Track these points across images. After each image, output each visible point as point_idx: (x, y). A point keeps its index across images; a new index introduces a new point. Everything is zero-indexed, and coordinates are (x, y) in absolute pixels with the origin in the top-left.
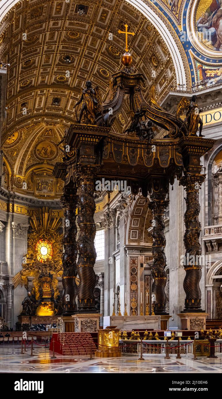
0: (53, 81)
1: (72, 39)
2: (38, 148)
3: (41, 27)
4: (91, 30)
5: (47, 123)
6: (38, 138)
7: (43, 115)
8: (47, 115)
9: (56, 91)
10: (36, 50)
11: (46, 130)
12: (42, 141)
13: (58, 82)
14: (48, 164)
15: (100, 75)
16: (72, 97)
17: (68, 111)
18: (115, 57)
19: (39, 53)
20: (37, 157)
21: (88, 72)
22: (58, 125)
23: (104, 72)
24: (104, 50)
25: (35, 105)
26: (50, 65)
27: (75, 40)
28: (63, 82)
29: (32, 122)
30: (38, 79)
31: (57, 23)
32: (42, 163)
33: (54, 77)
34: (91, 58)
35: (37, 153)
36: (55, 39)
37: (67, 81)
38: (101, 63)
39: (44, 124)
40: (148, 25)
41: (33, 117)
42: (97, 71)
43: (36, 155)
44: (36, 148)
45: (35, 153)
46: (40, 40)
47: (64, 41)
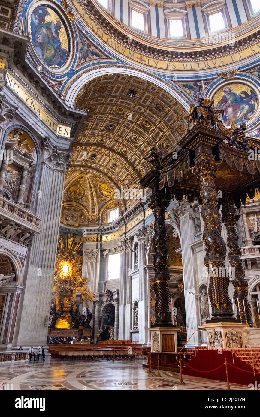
0: (95, 141)
1: (118, 114)
2: (70, 190)
3: (102, 100)
4: (134, 107)
5: (82, 172)
6: (72, 183)
7: (80, 166)
8: (83, 166)
9: (96, 149)
10: (92, 117)
11: (79, 178)
12: (74, 185)
13: (99, 143)
14: (75, 202)
15: (132, 140)
16: (106, 155)
17: (100, 165)
18: (146, 128)
19: (93, 119)
20: (68, 197)
21: (123, 137)
22: (89, 175)
23: (135, 138)
24: (139, 123)
25: (78, 157)
26: (98, 129)
27: (120, 114)
28: (102, 144)
29: (72, 170)
30: (86, 138)
31: (113, 100)
32: (71, 201)
33: (97, 138)
34: (128, 127)
35: (69, 193)
36: (107, 112)
37: (105, 143)
38: (135, 131)
39: (79, 173)
40: (178, 107)
41: (73, 166)
42: (130, 137)
43: (68, 195)
44: (68, 189)
45: (67, 193)
46: (97, 111)
47: (113, 114)
